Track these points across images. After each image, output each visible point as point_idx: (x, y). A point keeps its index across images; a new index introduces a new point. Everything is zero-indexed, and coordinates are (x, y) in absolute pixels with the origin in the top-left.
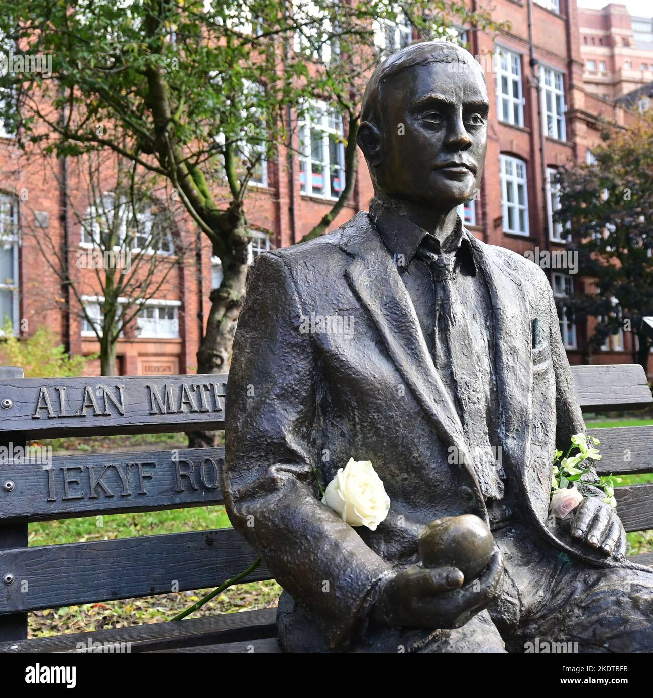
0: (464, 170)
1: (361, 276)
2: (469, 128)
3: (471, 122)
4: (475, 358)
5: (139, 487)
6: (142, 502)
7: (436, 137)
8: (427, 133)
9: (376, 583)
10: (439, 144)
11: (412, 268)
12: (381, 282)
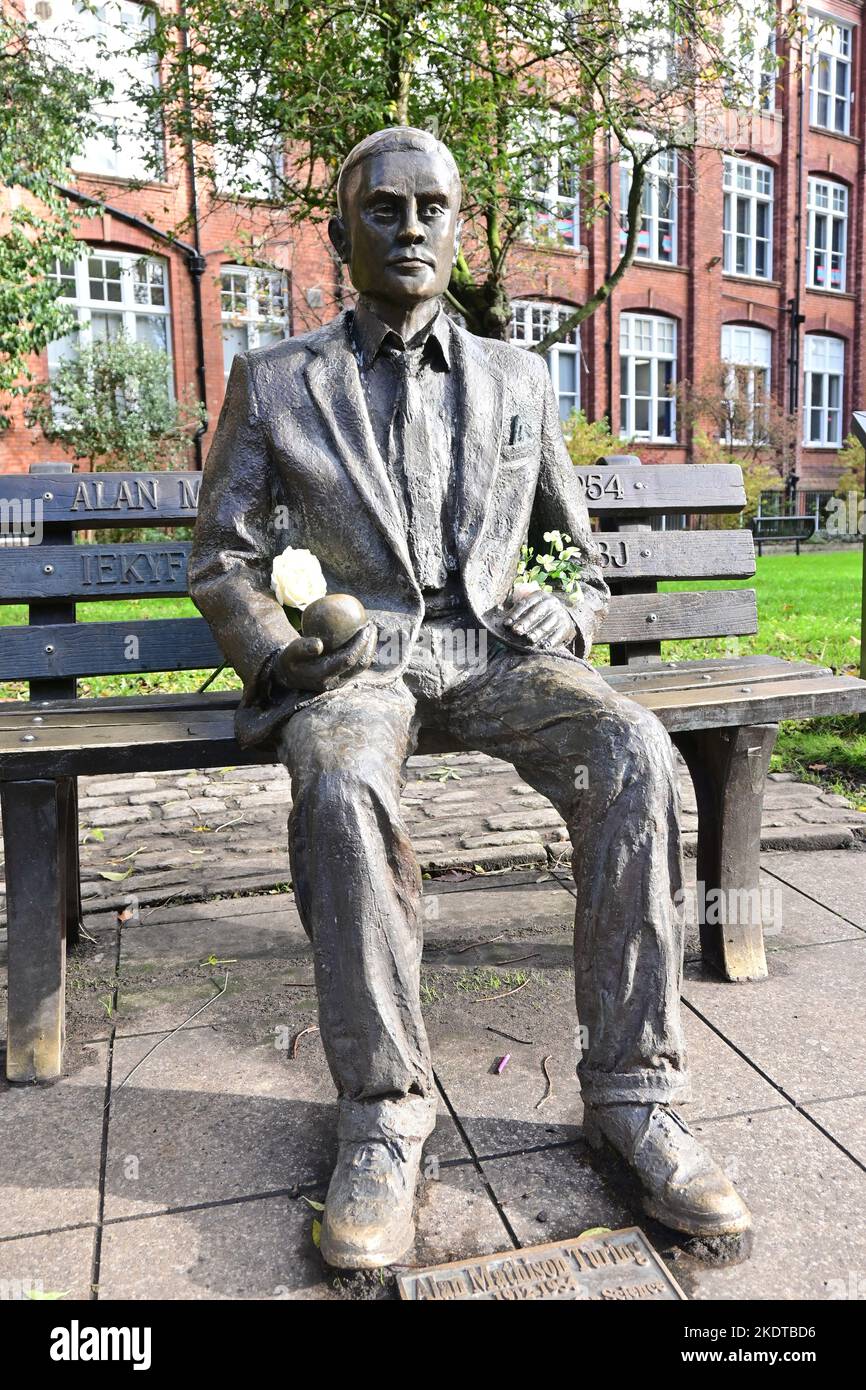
0: (419, 264)
1: (319, 376)
2: (424, 219)
3: (429, 214)
4: (432, 454)
5: (167, 574)
6: (170, 588)
7: (389, 231)
8: (378, 228)
9: (275, 652)
10: (391, 239)
11: (378, 366)
12: (338, 381)
